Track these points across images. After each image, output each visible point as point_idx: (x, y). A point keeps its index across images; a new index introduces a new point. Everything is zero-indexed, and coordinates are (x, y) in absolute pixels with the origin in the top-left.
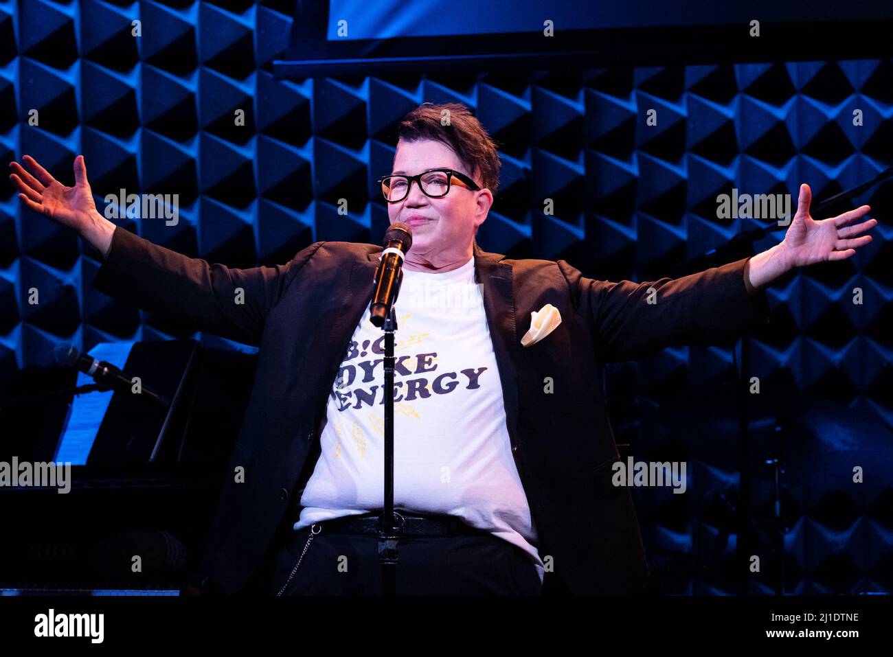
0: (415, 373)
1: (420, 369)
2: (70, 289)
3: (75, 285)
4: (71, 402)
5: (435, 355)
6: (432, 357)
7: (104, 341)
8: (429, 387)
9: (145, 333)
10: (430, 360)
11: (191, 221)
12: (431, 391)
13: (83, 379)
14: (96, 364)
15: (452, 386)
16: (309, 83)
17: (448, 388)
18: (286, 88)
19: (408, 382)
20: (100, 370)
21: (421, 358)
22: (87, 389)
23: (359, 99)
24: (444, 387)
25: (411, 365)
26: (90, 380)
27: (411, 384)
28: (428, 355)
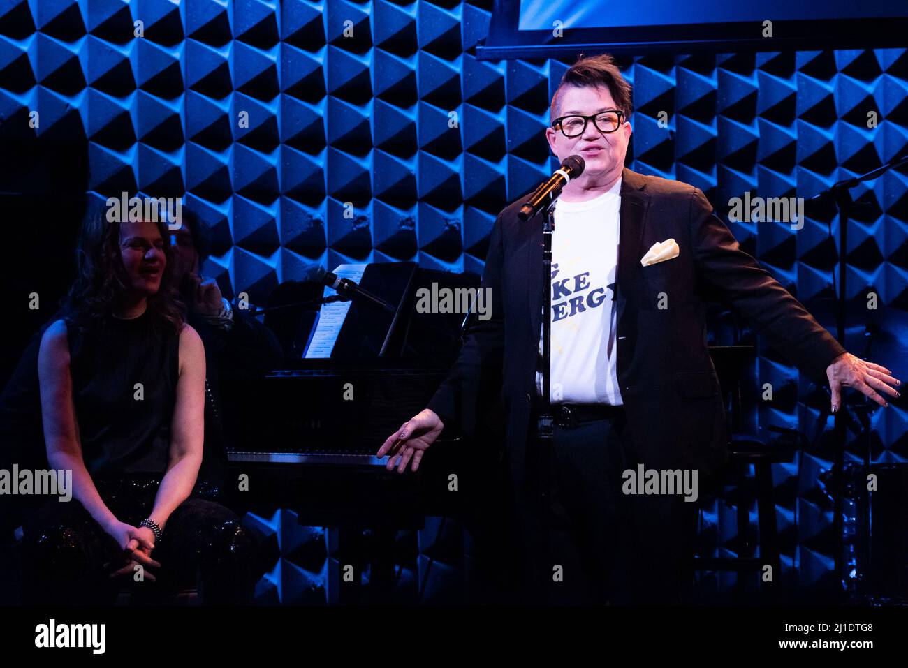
0: (575, 292)
1: (578, 289)
2: (318, 222)
3: (322, 219)
4: (319, 309)
5: (587, 274)
6: (585, 276)
7: (345, 262)
8: (584, 302)
9: (375, 256)
10: (584, 279)
11: (412, 170)
12: (586, 305)
13: (329, 292)
14: (339, 280)
15: (601, 299)
16: (504, 63)
17: (597, 302)
18: (486, 67)
19: (570, 301)
20: (341, 285)
21: (577, 278)
22: (331, 300)
23: (542, 76)
24: (596, 301)
25: (570, 286)
26: (334, 293)
27: (572, 301)
28: (583, 275)
